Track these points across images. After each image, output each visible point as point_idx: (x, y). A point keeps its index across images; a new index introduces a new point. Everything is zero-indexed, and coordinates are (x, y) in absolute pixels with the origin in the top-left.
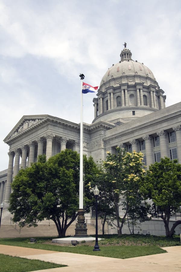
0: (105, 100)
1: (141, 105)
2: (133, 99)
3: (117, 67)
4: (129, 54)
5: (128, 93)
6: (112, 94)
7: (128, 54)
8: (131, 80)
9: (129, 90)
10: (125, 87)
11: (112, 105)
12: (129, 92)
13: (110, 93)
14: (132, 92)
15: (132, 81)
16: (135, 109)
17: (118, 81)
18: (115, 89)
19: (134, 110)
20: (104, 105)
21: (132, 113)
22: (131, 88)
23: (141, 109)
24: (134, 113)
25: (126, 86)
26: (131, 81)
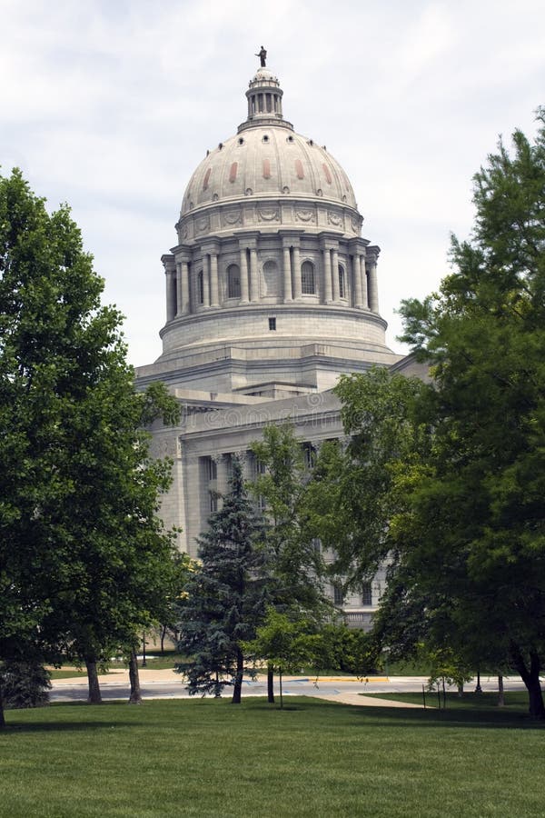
0: (196, 269)
1: (293, 298)
2: (274, 274)
3: (231, 163)
4: (273, 97)
5: (259, 258)
6: (214, 260)
7: (268, 95)
8: (268, 213)
9: (263, 247)
10: (252, 243)
11: (215, 294)
12: (262, 254)
13: (209, 256)
14: (270, 255)
15: (272, 219)
16: (277, 313)
17: (232, 216)
18: (221, 242)
19: (274, 316)
20: (192, 283)
21: (267, 323)
22: (267, 243)
23: (292, 313)
24: (274, 324)
25: (254, 241)
26: (269, 217)
